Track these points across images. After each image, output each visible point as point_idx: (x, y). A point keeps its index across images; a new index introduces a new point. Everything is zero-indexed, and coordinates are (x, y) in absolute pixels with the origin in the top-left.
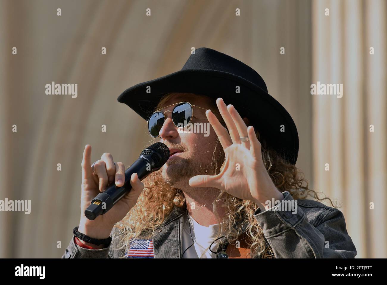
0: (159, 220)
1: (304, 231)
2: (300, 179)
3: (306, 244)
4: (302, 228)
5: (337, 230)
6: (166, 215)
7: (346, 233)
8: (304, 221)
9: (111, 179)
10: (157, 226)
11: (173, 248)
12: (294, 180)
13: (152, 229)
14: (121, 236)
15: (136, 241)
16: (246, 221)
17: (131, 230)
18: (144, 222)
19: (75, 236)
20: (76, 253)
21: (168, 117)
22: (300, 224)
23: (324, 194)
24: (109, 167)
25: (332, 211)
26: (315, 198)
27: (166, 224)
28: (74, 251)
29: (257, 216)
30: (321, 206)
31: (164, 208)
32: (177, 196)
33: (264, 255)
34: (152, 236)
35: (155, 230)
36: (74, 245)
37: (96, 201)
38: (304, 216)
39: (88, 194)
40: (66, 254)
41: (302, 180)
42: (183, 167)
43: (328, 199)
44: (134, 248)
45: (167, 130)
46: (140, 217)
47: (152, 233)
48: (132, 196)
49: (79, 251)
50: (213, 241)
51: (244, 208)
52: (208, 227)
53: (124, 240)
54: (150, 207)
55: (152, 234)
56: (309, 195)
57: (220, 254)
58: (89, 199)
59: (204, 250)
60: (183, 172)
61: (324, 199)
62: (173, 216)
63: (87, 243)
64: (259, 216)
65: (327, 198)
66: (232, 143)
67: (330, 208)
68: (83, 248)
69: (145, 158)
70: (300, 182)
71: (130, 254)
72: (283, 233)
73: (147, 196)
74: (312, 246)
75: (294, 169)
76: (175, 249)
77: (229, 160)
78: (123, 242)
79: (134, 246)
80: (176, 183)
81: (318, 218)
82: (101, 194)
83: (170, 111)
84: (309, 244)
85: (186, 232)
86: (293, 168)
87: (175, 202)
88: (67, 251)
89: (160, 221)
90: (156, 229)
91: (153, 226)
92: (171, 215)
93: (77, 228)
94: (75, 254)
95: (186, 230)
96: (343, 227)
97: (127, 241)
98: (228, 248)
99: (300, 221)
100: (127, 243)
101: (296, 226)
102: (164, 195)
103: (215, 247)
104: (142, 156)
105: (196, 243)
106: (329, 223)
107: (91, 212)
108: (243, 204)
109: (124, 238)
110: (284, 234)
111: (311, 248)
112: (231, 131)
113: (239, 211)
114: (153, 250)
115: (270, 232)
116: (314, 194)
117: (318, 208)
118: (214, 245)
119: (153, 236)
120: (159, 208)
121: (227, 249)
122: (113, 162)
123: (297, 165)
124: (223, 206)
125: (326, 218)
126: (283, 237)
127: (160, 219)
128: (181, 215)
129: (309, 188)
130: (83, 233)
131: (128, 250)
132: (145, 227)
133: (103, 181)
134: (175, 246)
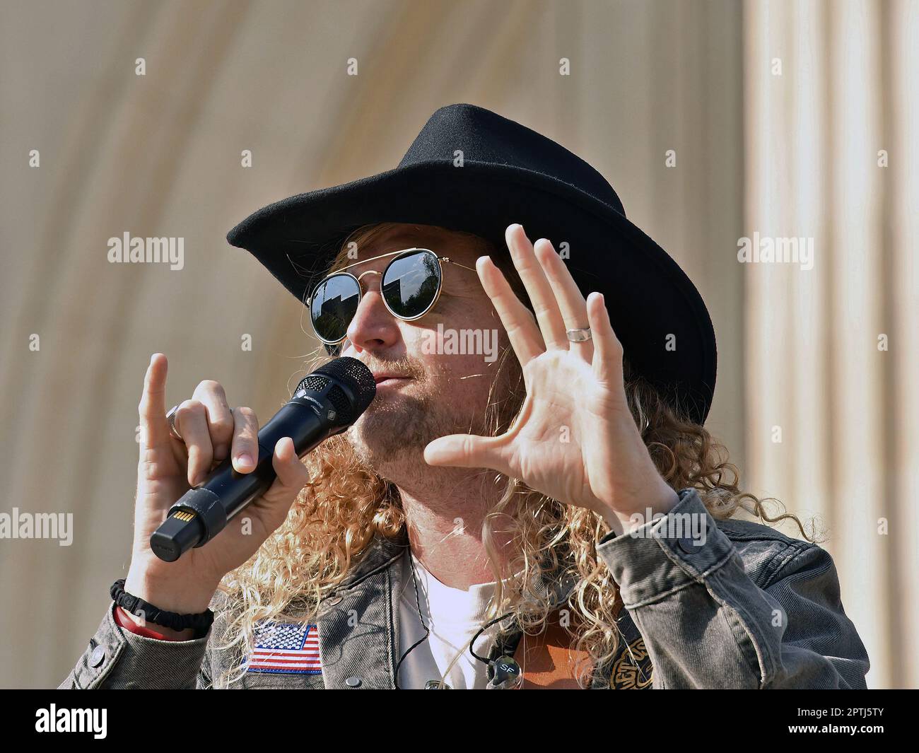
0: (334, 572)
1: (730, 589)
2: (716, 462)
3: (737, 623)
4: (725, 581)
5: (816, 602)
6: (354, 560)
7: (841, 610)
8: (733, 564)
9: (221, 451)
10: (329, 589)
11: (374, 649)
12: (701, 465)
13: (314, 596)
14: (231, 611)
15: (271, 628)
16: (569, 572)
17: (258, 596)
18: (294, 577)
19: (115, 604)
20: (121, 650)
21: (370, 289)
22: (721, 571)
23: (780, 505)
24: (214, 418)
25: (804, 550)
26: (758, 516)
27: (353, 583)
28: (115, 645)
29: (605, 548)
30: (774, 537)
31: (349, 538)
32: (383, 507)
33: (617, 668)
34: (316, 615)
35: (324, 599)
36: (115, 628)
37: (182, 512)
38: (731, 553)
39: (157, 490)
40: (90, 654)
41: (721, 466)
42: (411, 420)
43: (792, 517)
44: (265, 646)
45: (368, 324)
46: (285, 563)
47: (314, 608)
48: (275, 499)
49: (127, 644)
50: (479, 628)
51: (567, 535)
52: (467, 590)
53: (237, 624)
54: (310, 538)
55: (316, 610)
56: (741, 506)
57: (499, 664)
58: (158, 505)
59: (455, 652)
60: (410, 431)
61: (781, 518)
62: (373, 563)
63: (150, 624)
64: (609, 548)
65: (788, 517)
66: (545, 350)
67: (798, 541)
68: (141, 637)
69: (311, 399)
70: (718, 472)
71: (256, 664)
72: (675, 593)
73: (303, 506)
74: (751, 630)
75: (702, 437)
76: (380, 652)
77: (534, 395)
78: (235, 631)
79: (266, 641)
80: (386, 463)
81: (766, 567)
82: (196, 491)
83: (375, 272)
84: (742, 624)
85: (406, 605)
86: (698, 434)
87: (378, 523)
88: (94, 644)
89: (335, 575)
90: (325, 596)
91: (317, 589)
92: (367, 559)
93: (121, 584)
94: (118, 652)
95: (406, 601)
96: (832, 593)
97: (246, 625)
98: (518, 648)
99: (721, 564)
100: (245, 632)
101: (711, 574)
102: (348, 505)
103: (485, 645)
104: (302, 394)
105: (435, 634)
106: (793, 583)
107: (167, 539)
108: (565, 526)
109: (238, 618)
110: (678, 596)
111: (749, 634)
112: (542, 315)
113: (551, 544)
114: (320, 652)
115: (640, 592)
116: (752, 504)
117: (766, 542)
118: (482, 639)
119: (318, 616)
120: (335, 540)
121: (517, 651)
122: (226, 406)
123: (709, 425)
124: (510, 529)
125: (786, 569)
126: (674, 604)
127: (338, 569)
128: (393, 559)
129: (739, 487)
130: (138, 597)
131: (249, 650)
132: (298, 591)
133: (200, 456)
134: (380, 643)
